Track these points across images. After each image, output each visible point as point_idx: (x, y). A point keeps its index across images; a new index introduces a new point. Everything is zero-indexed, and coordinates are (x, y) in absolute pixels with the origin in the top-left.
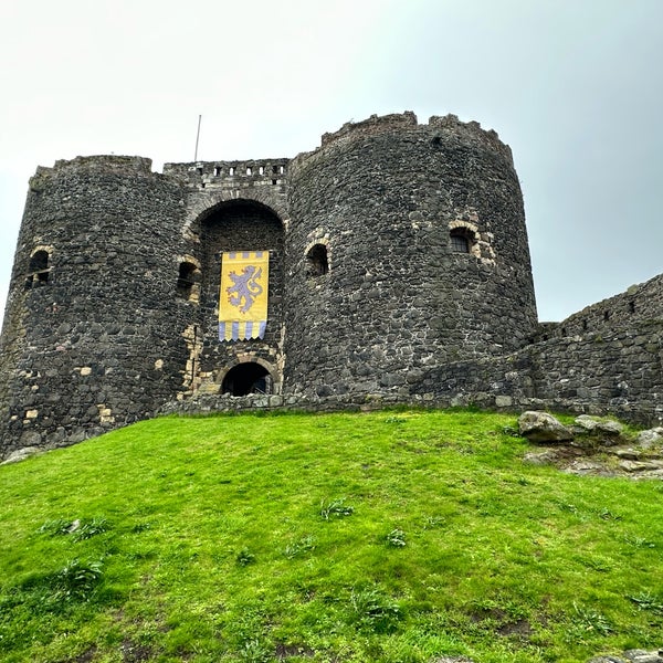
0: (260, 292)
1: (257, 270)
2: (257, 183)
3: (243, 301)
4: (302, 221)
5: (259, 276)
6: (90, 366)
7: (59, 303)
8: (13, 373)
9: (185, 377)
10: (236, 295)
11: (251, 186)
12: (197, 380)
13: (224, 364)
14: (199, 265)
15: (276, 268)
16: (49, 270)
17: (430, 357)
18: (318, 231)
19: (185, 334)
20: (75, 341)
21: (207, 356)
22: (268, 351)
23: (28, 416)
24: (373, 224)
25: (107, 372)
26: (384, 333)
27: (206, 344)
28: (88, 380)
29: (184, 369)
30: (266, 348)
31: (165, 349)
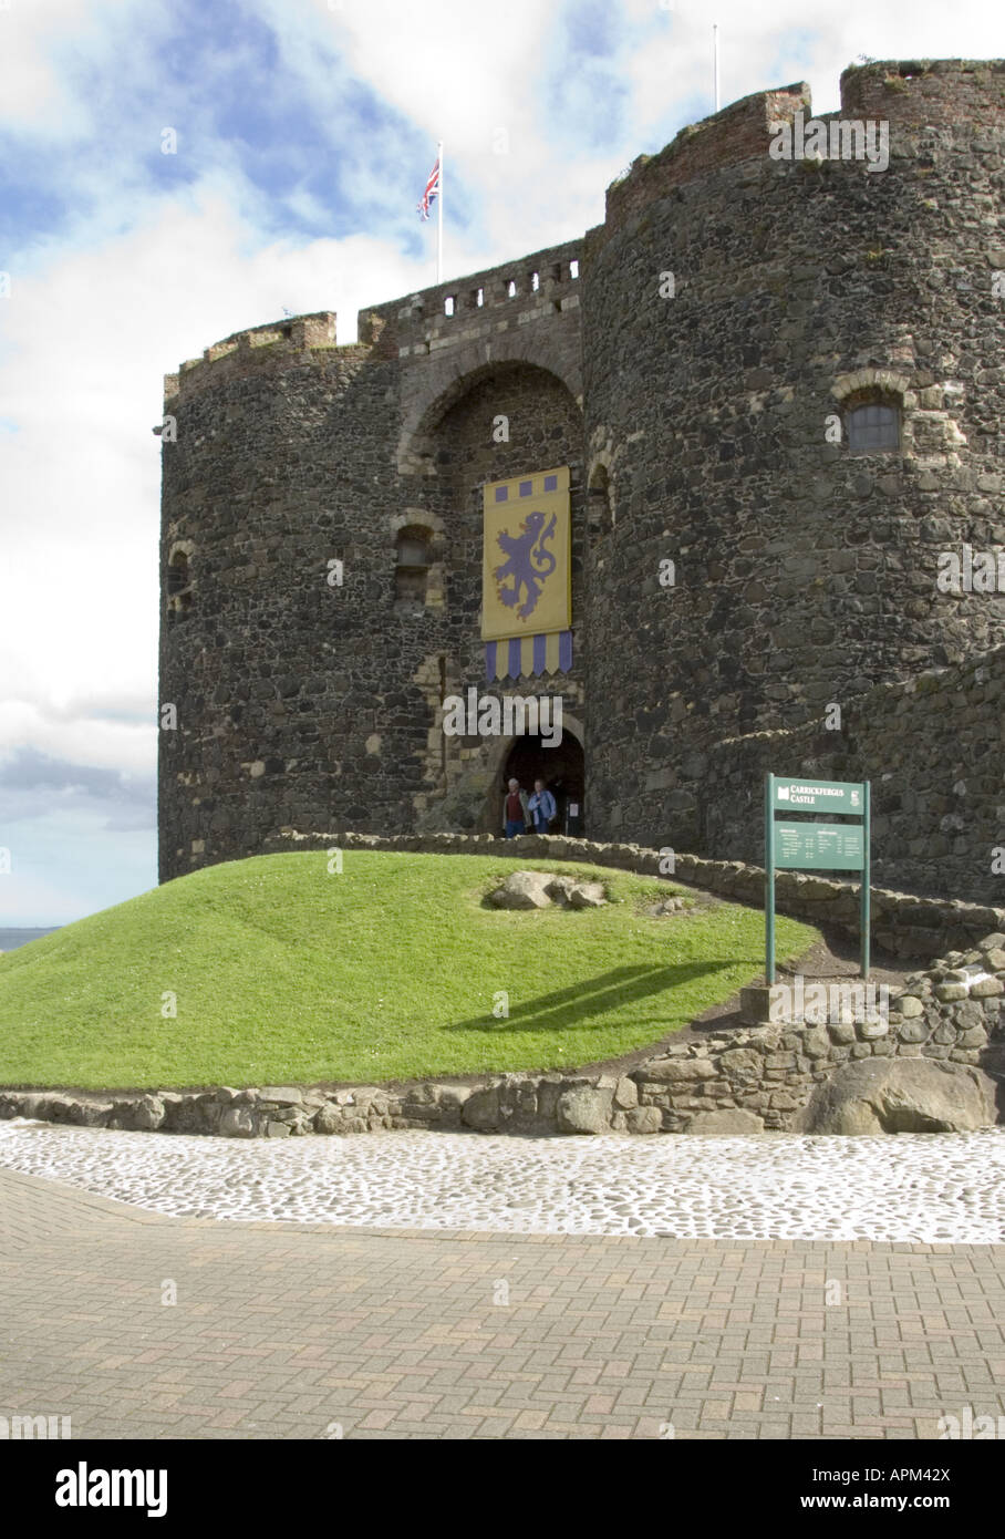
0: (554, 568)
1: (547, 520)
2: (524, 318)
3: (524, 592)
5: (550, 532)
6: (262, 758)
7: (209, 646)
9: (428, 762)
10: (510, 582)
11: (513, 326)
12: (454, 766)
14: (438, 524)
16: (190, 587)
18: (600, 434)
19: (419, 678)
20: (236, 715)
23: (194, 849)
25: (289, 767)
28: (262, 783)
29: (424, 747)
31: (382, 713)
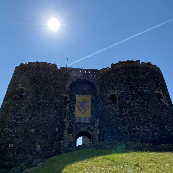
0: (88, 108)
2: (89, 75)
3: (83, 110)
4: (105, 87)
6: (34, 128)
7: (26, 106)
8: (5, 129)
9: (64, 135)
10: (80, 108)
12: (67, 136)
13: (76, 131)
14: (69, 98)
15: (93, 101)
16: (23, 95)
17: (157, 134)
18: (112, 90)
19: (65, 120)
20: (30, 119)
21: (70, 128)
22: (91, 128)
23: (9, 146)
24: (132, 89)
25: (40, 131)
26: (140, 124)
27: (70, 124)
28: (34, 134)
29: (64, 132)
30: (90, 126)
31: (59, 124)
